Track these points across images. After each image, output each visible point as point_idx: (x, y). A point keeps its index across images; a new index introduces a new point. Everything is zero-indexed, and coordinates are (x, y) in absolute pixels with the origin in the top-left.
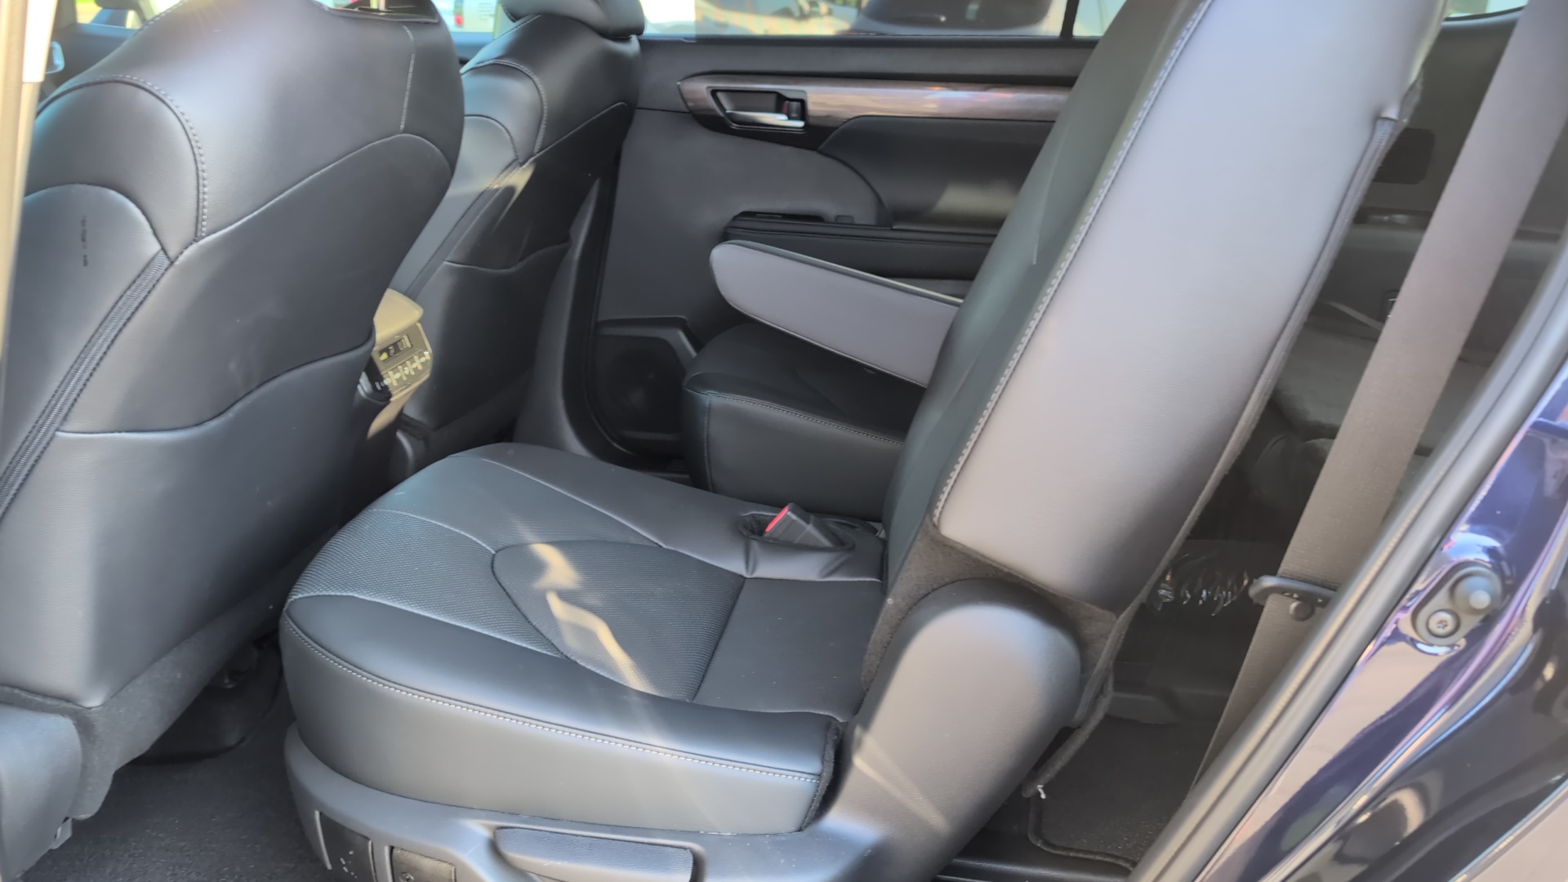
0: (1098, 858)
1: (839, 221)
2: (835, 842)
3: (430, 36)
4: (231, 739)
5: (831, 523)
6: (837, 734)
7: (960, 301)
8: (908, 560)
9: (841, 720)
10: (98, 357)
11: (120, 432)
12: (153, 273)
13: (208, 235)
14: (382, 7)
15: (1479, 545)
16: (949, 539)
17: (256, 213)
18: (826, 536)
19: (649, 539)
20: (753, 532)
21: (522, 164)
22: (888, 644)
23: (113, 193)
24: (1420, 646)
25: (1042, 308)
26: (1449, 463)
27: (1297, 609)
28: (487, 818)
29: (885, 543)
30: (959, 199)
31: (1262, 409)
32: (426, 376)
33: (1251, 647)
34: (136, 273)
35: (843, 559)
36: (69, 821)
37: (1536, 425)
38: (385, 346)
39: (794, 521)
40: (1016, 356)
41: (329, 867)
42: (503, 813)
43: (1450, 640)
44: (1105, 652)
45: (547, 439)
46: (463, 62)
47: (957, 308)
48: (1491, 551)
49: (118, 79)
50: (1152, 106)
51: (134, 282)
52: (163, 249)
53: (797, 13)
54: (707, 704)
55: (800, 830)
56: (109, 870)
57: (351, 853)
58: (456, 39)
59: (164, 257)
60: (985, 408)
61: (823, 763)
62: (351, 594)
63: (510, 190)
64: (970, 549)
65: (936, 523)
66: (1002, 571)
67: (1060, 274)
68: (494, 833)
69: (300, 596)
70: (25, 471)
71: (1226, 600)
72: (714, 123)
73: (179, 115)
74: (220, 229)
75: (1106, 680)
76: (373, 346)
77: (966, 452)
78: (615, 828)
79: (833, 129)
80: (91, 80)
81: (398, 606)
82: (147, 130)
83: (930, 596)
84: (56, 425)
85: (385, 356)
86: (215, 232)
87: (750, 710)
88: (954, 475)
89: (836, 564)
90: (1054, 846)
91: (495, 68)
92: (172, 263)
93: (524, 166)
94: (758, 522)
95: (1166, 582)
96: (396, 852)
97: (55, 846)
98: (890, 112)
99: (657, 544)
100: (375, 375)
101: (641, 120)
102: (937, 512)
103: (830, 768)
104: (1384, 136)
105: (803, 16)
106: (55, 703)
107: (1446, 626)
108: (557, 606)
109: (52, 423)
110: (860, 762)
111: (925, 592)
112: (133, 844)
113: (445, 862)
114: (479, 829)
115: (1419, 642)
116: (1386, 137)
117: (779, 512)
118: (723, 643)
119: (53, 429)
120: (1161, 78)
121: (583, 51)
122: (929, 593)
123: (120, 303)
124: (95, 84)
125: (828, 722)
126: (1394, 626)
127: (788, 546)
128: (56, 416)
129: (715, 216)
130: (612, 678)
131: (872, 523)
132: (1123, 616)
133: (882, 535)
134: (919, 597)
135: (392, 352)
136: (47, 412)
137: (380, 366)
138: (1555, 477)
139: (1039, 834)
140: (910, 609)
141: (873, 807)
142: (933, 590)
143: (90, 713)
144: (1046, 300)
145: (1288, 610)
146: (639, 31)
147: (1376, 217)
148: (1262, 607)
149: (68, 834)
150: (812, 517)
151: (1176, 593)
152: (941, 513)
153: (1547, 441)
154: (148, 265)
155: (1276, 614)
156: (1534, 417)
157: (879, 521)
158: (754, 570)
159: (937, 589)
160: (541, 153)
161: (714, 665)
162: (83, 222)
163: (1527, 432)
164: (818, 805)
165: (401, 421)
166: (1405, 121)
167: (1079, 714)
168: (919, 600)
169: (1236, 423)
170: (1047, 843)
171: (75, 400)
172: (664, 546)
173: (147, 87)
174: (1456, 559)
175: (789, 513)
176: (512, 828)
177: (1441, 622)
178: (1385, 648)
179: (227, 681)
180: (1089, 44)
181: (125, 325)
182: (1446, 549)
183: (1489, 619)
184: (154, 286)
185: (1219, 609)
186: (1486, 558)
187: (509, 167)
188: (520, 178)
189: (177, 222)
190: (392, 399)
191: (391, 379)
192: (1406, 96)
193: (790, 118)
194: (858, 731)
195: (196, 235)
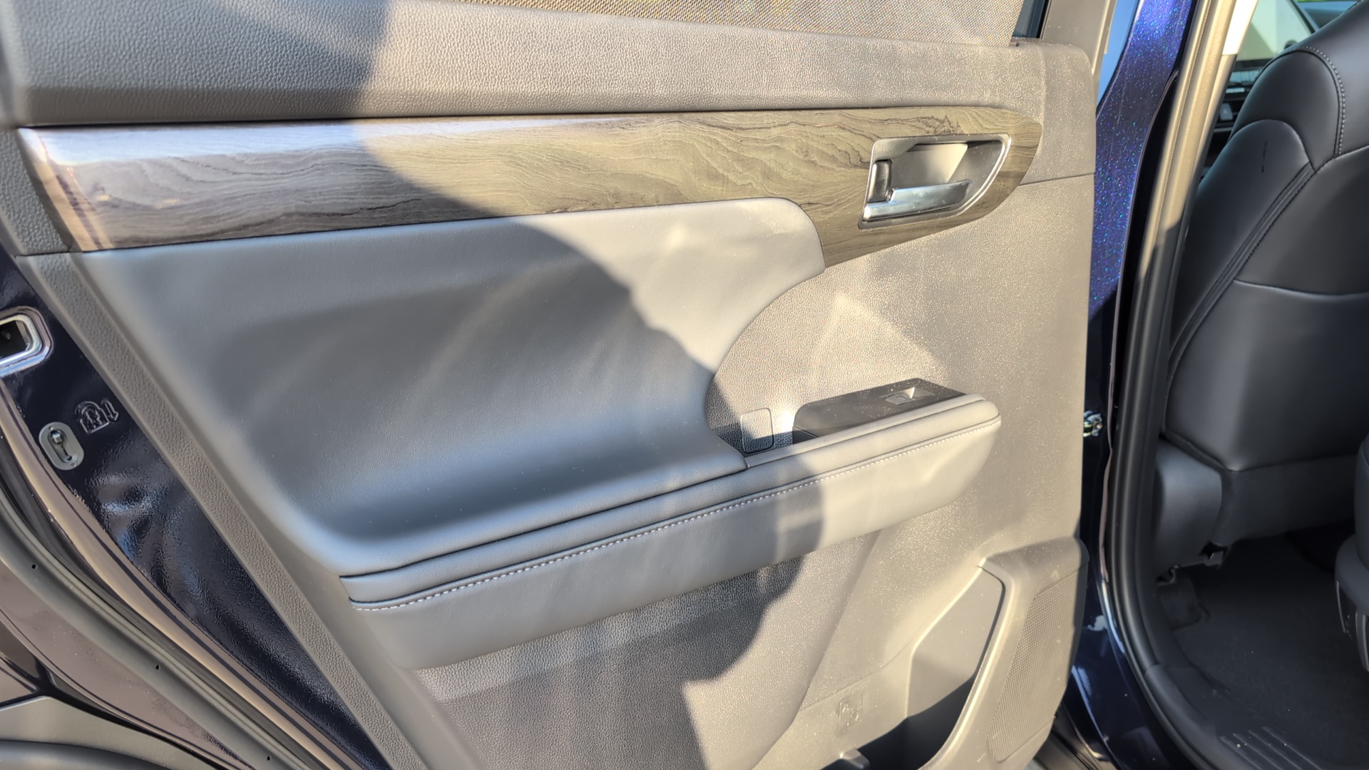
10: (1263, 233)
12: (1302, 178)
13: (1344, 154)
23: (1285, 124)
34: (1291, 177)
52: (1311, 162)
57: (1349, 617)
59: (1311, 168)
73: (1332, 71)
74: (1354, 150)
82: (1310, 82)
84: (1235, 275)
86: (1349, 151)
92: (1316, 172)
106: (1212, 460)
109: (1232, 273)
119: (1233, 277)
128: (1235, 269)
136: (1230, 265)
143: (1231, 474)
154: (1300, 172)
162: (1266, 144)
171: (1249, 259)
181: (1282, 212)
184: (1302, 187)
189: (1322, 145)
195: (1334, 153)
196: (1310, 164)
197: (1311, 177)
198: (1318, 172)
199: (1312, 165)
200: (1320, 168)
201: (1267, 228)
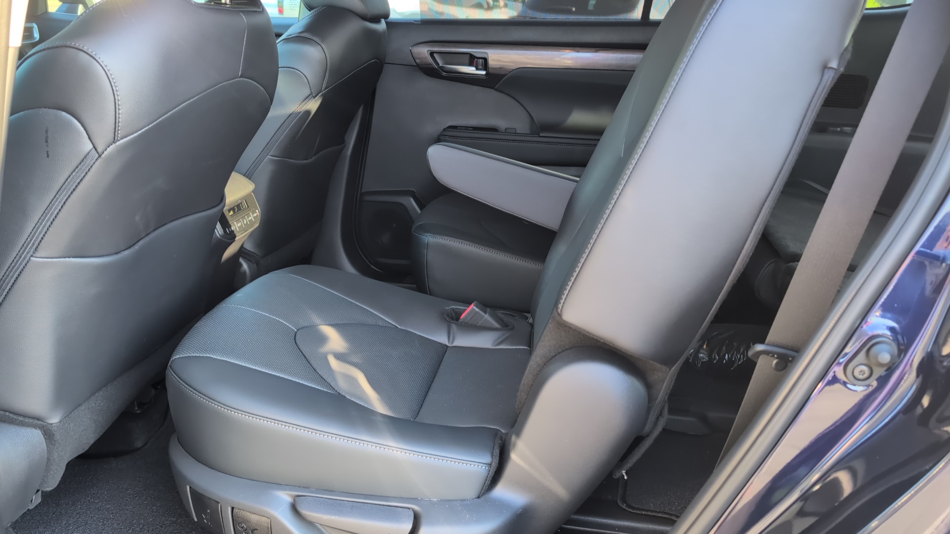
0: (660, 515)
1: (507, 131)
2: (500, 505)
3: (257, 19)
4: (139, 444)
5: (500, 313)
6: (502, 440)
7: (578, 179)
8: (543, 335)
9: (503, 432)
10: (56, 213)
11: (69, 257)
12: (89, 161)
13: (122, 139)
14: (228, 2)
15: (884, 325)
16: (567, 322)
17: (150, 126)
18: (497, 321)
19: (390, 323)
20: (452, 318)
21: (314, 97)
22: (532, 386)
23: (64, 113)
24: (849, 386)
25: (623, 182)
26: (866, 276)
27: (777, 364)
28: (290, 490)
29: (532, 326)
30: (580, 117)
31: (756, 243)
32: (257, 225)
33: (749, 387)
34: (78, 161)
35: (507, 335)
36: (40, 492)
37: (919, 253)
38: (232, 206)
39: (477, 312)
40: (608, 212)
41: (196, 519)
42: (299, 487)
43: (867, 382)
44: (663, 390)
45: (332, 263)
46: (279, 35)
47: (576, 183)
48: (892, 329)
49: (67, 45)
50: (689, 61)
51: (77, 167)
52: (94, 147)
53: (486, 6)
54: (423, 422)
55: (479, 497)
56: (64, 522)
57: (208, 511)
58: (273, 22)
59: (95, 152)
60: (589, 243)
61: (492, 458)
62: (208, 355)
63: (308, 112)
64: (580, 328)
65: (560, 313)
66: (600, 341)
67: (634, 162)
68: (294, 499)
69: (178, 356)
70: (12, 281)
71: (739, 360)
72: (431, 72)
73: (104, 67)
74: (129, 135)
75: (663, 408)
76: (224, 206)
77: (577, 270)
78: (367, 496)
79: (505, 75)
80: (50, 46)
81: (237, 363)
82: (84, 76)
83: (557, 357)
84: (31, 253)
85: (232, 213)
86: (126, 137)
87: (449, 425)
88: (570, 284)
89: (503, 338)
90: (633, 508)
91: (298, 39)
92: (100, 156)
93: (316, 98)
94: (456, 313)
95: (704, 349)
96: (234, 510)
97: (31, 507)
98: (538, 65)
99: (395, 326)
100: (225, 224)
101: (387, 70)
102: (560, 306)
103: (496, 460)
104: (829, 79)
105: (489, 8)
106: (31, 421)
107: (864, 373)
108: (334, 363)
109: (28, 253)
110: (515, 457)
111: (554, 354)
112: (79, 506)
113: (265, 517)
114: (285, 497)
115: (848, 383)
116: (830, 79)
117: (468, 307)
118: (434, 385)
119: (29, 255)
120: (694, 44)
121: (351, 28)
122: (556, 355)
123: (69, 180)
124: (53, 48)
125: (496, 433)
126: (833, 374)
127: (474, 327)
128: (31, 248)
129: (433, 128)
130: (366, 406)
131: (525, 314)
132: (673, 368)
133: (531, 321)
134: (550, 357)
135: (236, 210)
136: (25, 245)
137: (229, 219)
138: (931, 284)
139: (624, 501)
140: (545, 364)
141: (523, 484)
142: (559, 353)
143: (52, 427)
144: (626, 177)
145: (772, 365)
146: (386, 16)
147: (831, 129)
148: (755, 364)
149: (39, 500)
150: (488, 309)
151: (710, 355)
152: (562, 306)
153: (927, 263)
154: (85, 157)
155: (764, 367)
156: (918, 247)
157: (528, 312)
158: (453, 342)
159: (561, 352)
160: (326, 90)
161: (428, 398)
162: (47, 131)
163: (913, 257)
164: (489, 483)
165: (242, 252)
166: (842, 69)
167: (647, 429)
168: (550, 359)
169: (741, 252)
170: (629, 506)
171: (42, 238)
172: (399, 327)
173: (84, 50)
174: (870, 334)
175: (474, 307)
176: (304, 496)
177: (861, 371)
178: (827, 388)
179: (136, 408)
180: (657, 23)
181: (72, 193)
182: (865, 327)
183: (890, 369)
184: (89, 169)
185: (736, 365)
186: (888, 333)
187: (307, 98)
188: (313, 105)
189: (103, 132)
190: (236, 239)
191: (235, 226)
192: (843, 54)
193: (477, 69)
194: (513, 438)
195: (114, 140)
196: (94, 149)
197: (96, 160)
198: (103, 156)
199: (96, 150)
200: (103, 153)
201: (60, 207)
